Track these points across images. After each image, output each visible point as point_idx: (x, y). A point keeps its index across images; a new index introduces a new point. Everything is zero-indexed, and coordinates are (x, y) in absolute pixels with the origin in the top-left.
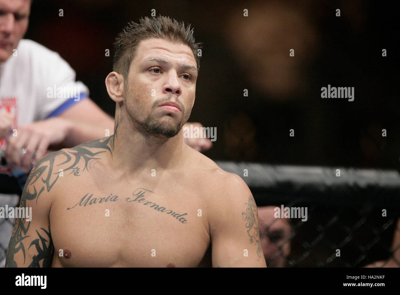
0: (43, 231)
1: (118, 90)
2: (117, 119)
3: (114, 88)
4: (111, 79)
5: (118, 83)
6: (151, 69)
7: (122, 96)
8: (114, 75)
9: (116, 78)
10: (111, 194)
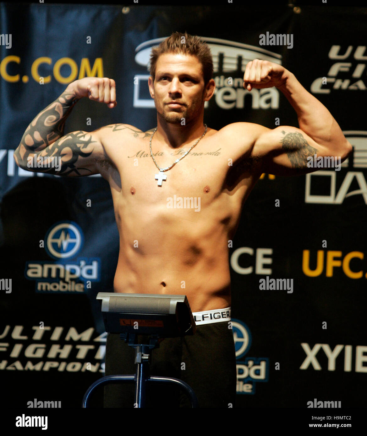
10: (158, 152)
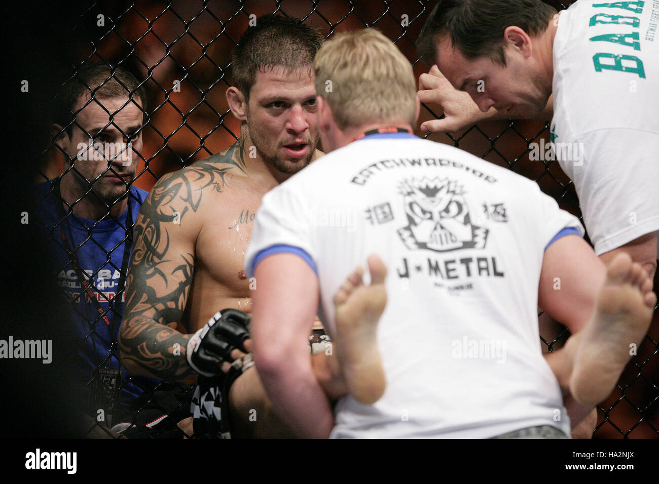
0: (190, 256)
5: (238, 100)
7: (245, 115)
9: (237, 95)
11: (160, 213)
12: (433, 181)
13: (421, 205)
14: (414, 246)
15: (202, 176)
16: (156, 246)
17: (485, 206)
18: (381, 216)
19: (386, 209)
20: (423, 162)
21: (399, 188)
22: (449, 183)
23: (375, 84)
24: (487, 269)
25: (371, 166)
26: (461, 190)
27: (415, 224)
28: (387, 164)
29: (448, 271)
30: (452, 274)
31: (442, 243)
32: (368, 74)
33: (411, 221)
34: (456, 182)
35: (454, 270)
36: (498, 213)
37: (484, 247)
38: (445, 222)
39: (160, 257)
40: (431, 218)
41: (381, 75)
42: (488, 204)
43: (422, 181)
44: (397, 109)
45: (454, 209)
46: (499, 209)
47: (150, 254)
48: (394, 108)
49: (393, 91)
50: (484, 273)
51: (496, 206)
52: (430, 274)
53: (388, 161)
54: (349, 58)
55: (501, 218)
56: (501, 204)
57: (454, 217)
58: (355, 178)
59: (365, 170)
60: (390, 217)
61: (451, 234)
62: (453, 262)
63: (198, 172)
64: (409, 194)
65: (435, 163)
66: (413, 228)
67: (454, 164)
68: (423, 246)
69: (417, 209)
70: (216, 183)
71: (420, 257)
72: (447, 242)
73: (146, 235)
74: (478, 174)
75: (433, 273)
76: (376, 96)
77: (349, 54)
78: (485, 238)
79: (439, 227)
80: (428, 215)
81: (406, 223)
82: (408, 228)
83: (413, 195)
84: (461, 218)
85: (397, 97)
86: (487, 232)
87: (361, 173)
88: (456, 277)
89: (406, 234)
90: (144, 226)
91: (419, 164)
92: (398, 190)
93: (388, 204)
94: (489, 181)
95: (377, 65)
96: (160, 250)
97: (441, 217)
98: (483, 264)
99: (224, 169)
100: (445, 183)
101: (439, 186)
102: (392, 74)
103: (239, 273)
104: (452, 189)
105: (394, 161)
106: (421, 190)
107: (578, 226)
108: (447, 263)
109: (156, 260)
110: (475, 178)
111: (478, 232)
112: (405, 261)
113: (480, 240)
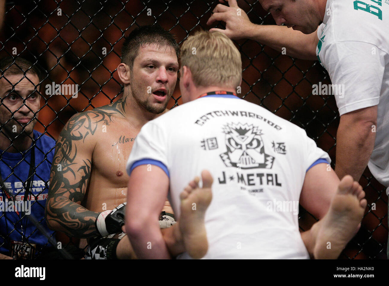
0: (88, 161)
1: (126, 75)
2: (126, 94)
3: (123, 74)
4: (121, 67)
5: (125, 71)
6: (148, 66)
7: (129, 80)
8: (123, 65)
9: (125, 67)
11: (72, 135)
12: (244, 125)
13: (236, 140)
14: (230, 165)
15: (98, 116)
16: (69, 154)
17: (273, 144)
18: (211, 145)
19: (214, 141)
20: (239, 114)
21: (223, 129)
22: (253, 127)
23: (220, 61)
24: (272, 181)
25: (208, 114)
26: (260, 132)
27: (231, 152)
28: (217, 113)
29: (249, 180)
30: (251, 182)
31: (246, 164)
32: (216, 54)
33: (229, 149)
34: (258, 127)
35: (252, 180)
36: (281, 148)
37: (271, 168)
38: (249, 151)
39: (71, 161)
40: (241, 148)
41: (224, 56)
42: (275, 142)
43: (237, 125)
44: (231, 78)
45: (255, 143)
46: (281, 146)
47: (65, 159)
48: (229, 77)
49: (230, 67)
50: (270, 183)
51: (280, 144)
52: (238, 182)
53: (218, 112)
54: (205, 44)
55: (282, 152)
56: (283, 143)
57: (254, 148)
58: (198, 121)
59: (204, 116)
60: (216, 147)
61: (252, 159)
62: (252, 175)
63: (95, 114)
64: (229, 133)
65: (246, 115)
66: (230, 154)
67: (257, 117)
68: (234, 165)
69: (233, 142)
70: (106, 120)
71: (232, 172)
72: (249, 163)
73: (63, 148)
74: (271, 123)
75: (240, 181)
76: (220, 68)
77: (206, 42)
78: (272, 163)
79: (245, 154)
80: (239, 146)
81: (225, 150)
82: (226, 154)
83: (231, 134)
84: (259, 149)
85: (231, 70)
86: (273, 159)
87: (201, 118)
88: (254, 184)
89: (225, 157)
90: (62, 143)
91: (237, 114)
92: (222, 130)
93: (216, 138)
94: (277, 129)
95: (222, 50)
96: (71, 157)
97: (247, 148)
98: (270, 178)
99: (111, 114)
100: (251, 127)
101: (247, 129)
102: (230, 56)
103: (117, 172)
104: (255, 131)
105: (222, 112)
106: (237, 130)
107: (328, 158)
108: (249, 175)
109: (69, 163)
110: (269, 126)
111: (268, 158)
112: (224, 173)
113: (269, 163)
